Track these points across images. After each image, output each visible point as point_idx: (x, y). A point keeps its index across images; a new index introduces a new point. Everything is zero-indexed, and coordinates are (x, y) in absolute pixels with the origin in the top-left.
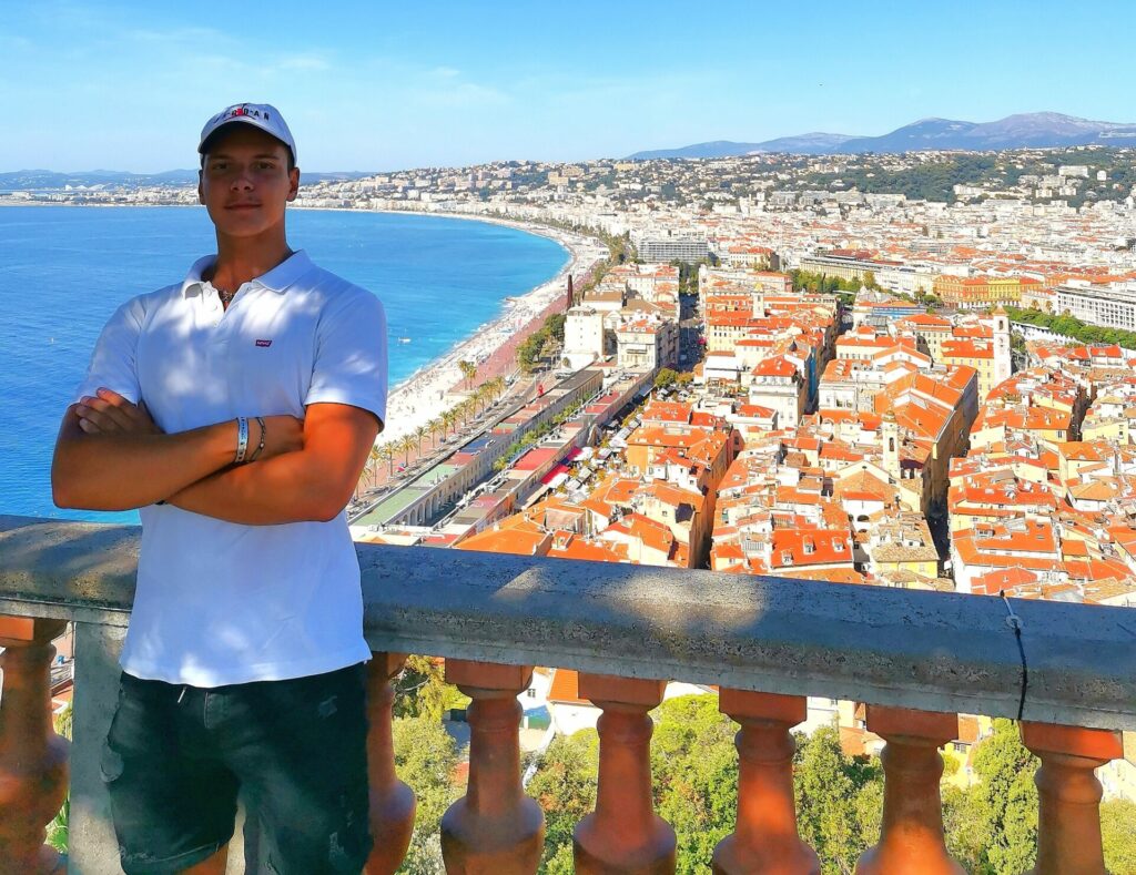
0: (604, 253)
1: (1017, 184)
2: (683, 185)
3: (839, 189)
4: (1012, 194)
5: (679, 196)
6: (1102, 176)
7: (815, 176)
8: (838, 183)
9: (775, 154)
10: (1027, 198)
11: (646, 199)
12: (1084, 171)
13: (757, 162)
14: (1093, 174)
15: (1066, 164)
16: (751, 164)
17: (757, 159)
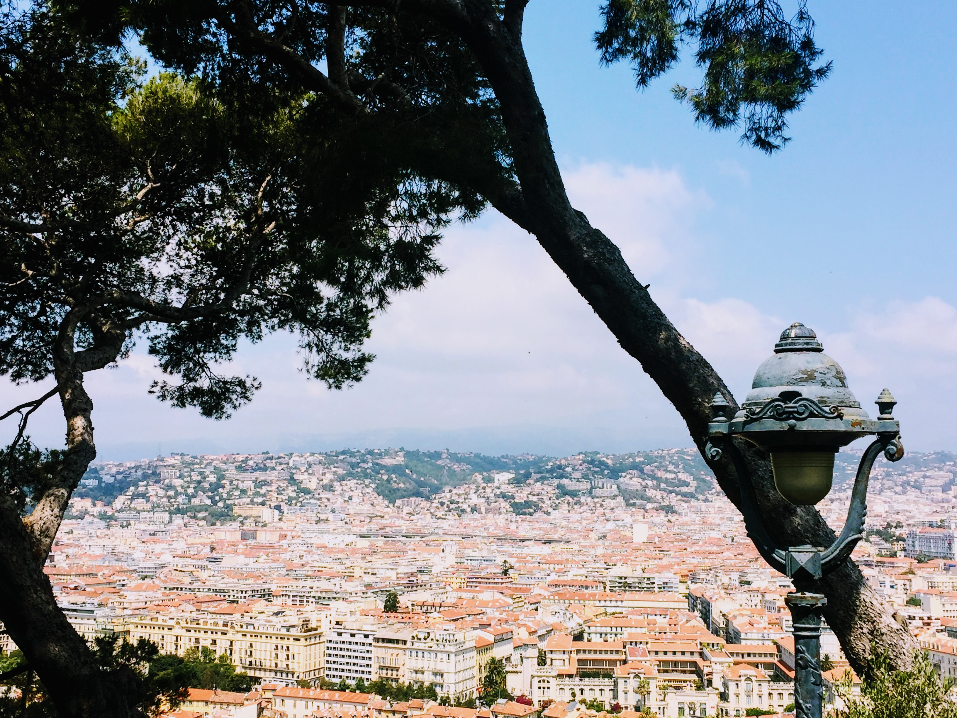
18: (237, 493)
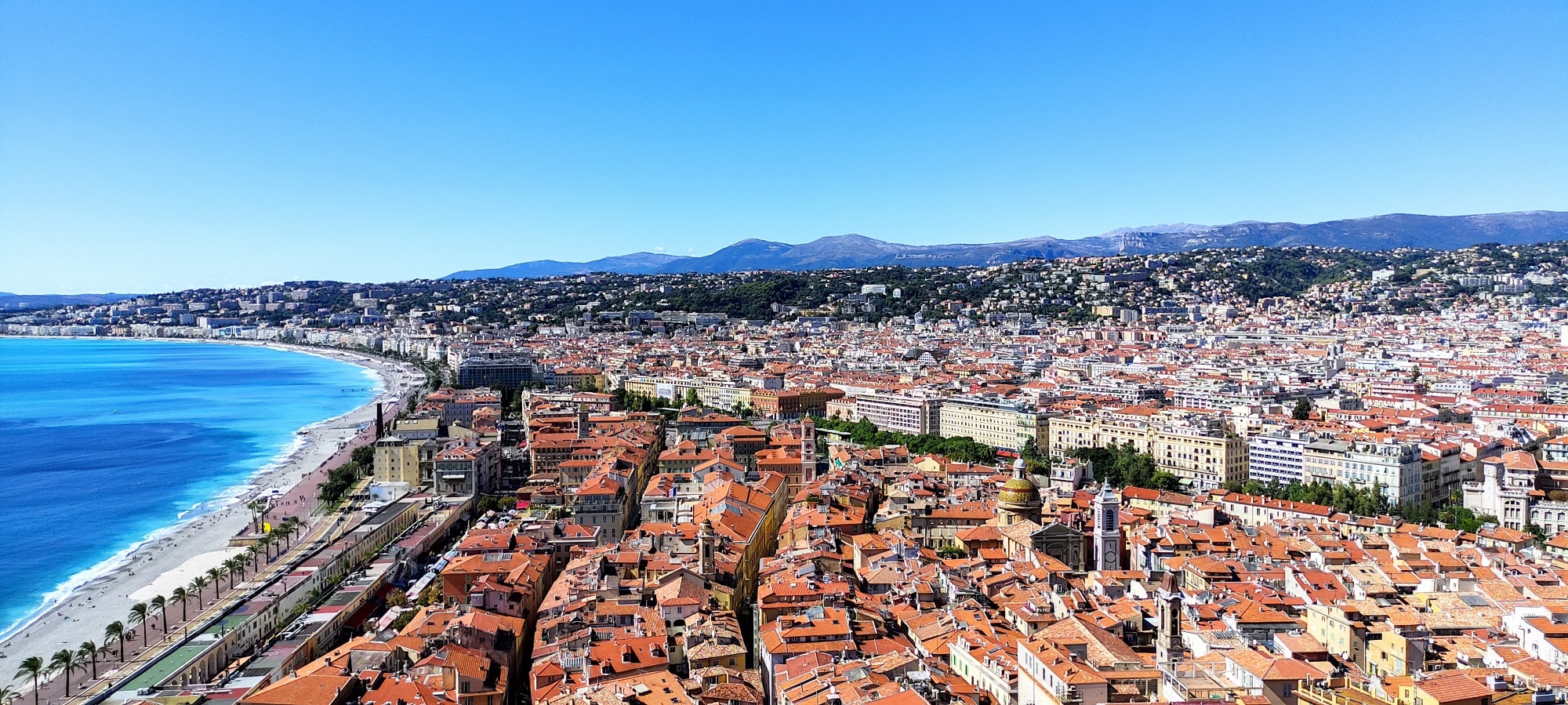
0: (418, 379)
1: (825, 302)
2: (504, 306)
3: (666, 308)
4: (822, 312)
5: (503, 318)
6: (897, 293)
7: (640, 297)
8: (662, 303)
9: (601, 273)
10: (834, 315)
11: (465, 322)
12: (882, 289)
13: (583, 282)
14: (890, 291)
15: (868, 284)
16: (576, 284)
17: (583, 279)
18: (1095, 295)
